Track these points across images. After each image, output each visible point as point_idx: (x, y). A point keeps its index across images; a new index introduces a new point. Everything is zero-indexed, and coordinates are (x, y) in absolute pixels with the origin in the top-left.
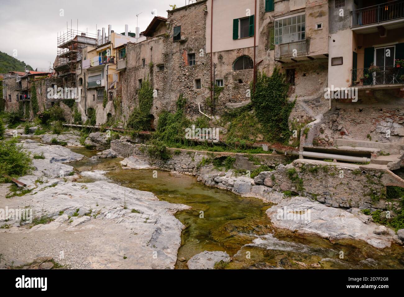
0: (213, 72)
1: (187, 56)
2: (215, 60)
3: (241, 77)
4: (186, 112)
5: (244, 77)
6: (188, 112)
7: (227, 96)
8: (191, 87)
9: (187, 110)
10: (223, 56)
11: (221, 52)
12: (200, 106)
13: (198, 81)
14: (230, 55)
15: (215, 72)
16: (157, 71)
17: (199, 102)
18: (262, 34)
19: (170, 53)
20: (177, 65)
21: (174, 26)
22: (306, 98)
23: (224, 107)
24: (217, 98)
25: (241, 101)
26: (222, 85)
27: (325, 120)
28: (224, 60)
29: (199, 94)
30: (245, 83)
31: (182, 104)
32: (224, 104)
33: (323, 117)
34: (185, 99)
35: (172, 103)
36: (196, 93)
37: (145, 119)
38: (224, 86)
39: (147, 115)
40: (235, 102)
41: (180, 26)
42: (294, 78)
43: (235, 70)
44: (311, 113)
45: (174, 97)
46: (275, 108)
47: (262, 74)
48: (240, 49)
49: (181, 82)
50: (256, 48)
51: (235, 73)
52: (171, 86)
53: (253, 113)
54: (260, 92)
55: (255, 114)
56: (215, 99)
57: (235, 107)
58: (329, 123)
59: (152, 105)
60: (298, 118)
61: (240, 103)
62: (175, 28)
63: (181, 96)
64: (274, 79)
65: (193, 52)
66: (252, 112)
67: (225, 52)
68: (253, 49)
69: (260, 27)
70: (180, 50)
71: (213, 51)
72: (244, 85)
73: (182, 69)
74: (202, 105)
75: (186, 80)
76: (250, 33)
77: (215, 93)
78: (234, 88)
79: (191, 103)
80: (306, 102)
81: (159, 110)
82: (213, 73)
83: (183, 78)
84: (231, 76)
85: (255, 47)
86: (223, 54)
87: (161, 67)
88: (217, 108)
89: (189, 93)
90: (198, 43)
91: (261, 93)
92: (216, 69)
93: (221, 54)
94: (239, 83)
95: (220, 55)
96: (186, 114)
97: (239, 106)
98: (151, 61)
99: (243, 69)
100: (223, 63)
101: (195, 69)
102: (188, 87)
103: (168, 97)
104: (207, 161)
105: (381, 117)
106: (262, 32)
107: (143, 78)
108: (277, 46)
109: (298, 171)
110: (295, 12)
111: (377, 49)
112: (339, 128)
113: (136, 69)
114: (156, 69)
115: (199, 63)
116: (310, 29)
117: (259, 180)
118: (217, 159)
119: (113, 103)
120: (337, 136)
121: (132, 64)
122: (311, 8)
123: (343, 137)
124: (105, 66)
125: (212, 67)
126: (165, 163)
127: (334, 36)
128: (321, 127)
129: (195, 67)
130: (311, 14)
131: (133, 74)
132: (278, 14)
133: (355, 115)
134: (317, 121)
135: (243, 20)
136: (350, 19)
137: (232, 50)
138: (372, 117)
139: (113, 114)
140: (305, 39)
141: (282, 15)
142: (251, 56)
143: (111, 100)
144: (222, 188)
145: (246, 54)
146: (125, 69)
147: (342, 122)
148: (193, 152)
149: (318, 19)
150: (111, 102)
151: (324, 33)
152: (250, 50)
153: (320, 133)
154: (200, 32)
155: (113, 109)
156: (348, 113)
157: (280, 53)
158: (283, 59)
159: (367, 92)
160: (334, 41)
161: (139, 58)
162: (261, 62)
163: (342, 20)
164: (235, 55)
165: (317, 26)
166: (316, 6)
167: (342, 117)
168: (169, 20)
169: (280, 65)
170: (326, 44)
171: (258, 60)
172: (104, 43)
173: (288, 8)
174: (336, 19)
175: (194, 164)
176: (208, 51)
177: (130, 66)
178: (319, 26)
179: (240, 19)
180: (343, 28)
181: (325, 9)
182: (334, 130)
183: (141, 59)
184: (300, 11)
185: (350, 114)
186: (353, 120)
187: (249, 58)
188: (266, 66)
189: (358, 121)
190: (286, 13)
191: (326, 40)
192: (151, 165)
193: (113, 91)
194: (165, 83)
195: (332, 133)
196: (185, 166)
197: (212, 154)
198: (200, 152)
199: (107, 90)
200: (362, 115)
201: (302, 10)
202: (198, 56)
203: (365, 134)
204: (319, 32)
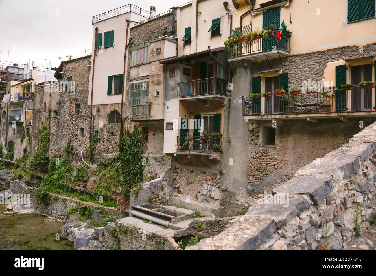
0: (92, 123)
1: (74, 106)
2: (94, 113)
3: (112, 130)
4: (73, 158)
5: (115, 131)
6: (74, 158)
7: (103, 147)
8: (77, 135)
9: (74, 156)
10: (101, 109)
11: (98, 105)
12: (83, 154)
13: (82, 130)
14: (105, 109)
15: (94, 123)
16: (53, 117)
17: (82, 151)
18: (128, 92)
19: (63, 101)
20: (67, 113)
21: (67, 76)
22: (155, 156)
23: (100, 157)
24: (95, 148)
25: (112, 153)
26: (99, 136)
27: (166, 178)
28: (101, 113)
29: (82, 143)
30: (115, 136)
31: (69, 150)
32: (100, 154)
33: (165, 175)
34: (72, 146)
35: (62, 149)
36: (80, 141)
37: (43, 161)
38: (100, 137)
39: (45, 157)
40: (108, 153)
41: (71, 77)
42: (147, 136)
43: (109, 123)
44: (158, 171)
45: (64, 143)
46: (133, 162)
47: (126, 129)
48: (113, 104)
49: (70, 129)
50: (124, 104)
51: (108, 126)
52: (62, 132)
53: (120, 165)
54: (124, 146)
55: (120, 166)
56: (93, 148)
57: (108, 158)
58: (170, 180)
59: (49, 148)
60: (149, 173)
61: (112, 155)
62: (67, 78)
63: (69, 143)
64: (134, 135)
65: (79, 103)
66: (119, 164)
67: (102, 106)
68: (120, 105)
69: (127, 86)
70: (70, 100)
71: (93, 104)
72: (115, 138)
73: (71, 117)
74: (85, 153)
75: (73, 128)
76: (119, 91)
77: (94, 143)
78: (107, 140)
79: (77, 150)
80: (155, 159)
81: (53, 154)
82: (92, 125)
83: (71, 126)
84: (105, 128)
85: (122, 103)
86: (100, 107)
87: (56, 112)
88: (95, 157)
89: (75, 140)
90: (83, 95)
91: (124, 148)
92: (95, 121)
93: (99, 107)
94: (111, 135)
95: (98, 108)
96: (73, 160)
97: (110, 157)
98: (50, 107)
99: (114, 123)
100: (100, 116)
101: (80, 119)
102: (74, 135)
103: (60, 143)
104: (75, 210)
105: (205, 179)
106: (128, 90)
107: (44, 121)
108: (130, 107)
109: (118, 230)
110: (143, 78)
111: (203, 117)
112: (177, 187)
113: (40, 111)
114: (53, 115)
115: (83, 114)
116: (152, 95)
117: (94, 235)
118: (82, 208)
119: (29, 140)
120: (176, 193)
121: (38, 106)
122: (153, 76)
123: (179, 195)
124: (24, 102)
125: (92, 118)
126: (46, 208)
127: (168, 103)
128: (162, 185)
129: (80, 117)
130: (152, 82)
131: (38, 116)
132: (132, 78)
133: (188, 176)
134: (158, 179)
135: (116, 77)
136: (178, 90)
137: (107, 104)
138: (199, 179)
139: (28, 150)
140: (148, 104)
141: (135, 80)
142: (120, 111)
143: (28, 136)
144: (70, 240)
145: (117, 109)
146: (33, 109)
147: (180, 181)
148: (67, 199)
149: (157, 86)
150: (27, 138)
151: (160, 100)
152: (119, 106)
153: (160, 191)
154: (85, 85)
155: (28, 145)
156: (184, 173)
157: (132, 114)
158: (134, 119)
159: (189, 157)
160: (168, 108)
161: (42, 102)
162: (126, 118)
163: (173, 89)
164: (109, 110)
165: (156, 93)
166: (156, 75)
167: (180, 176)
168: (64, 70)
169: (138, 123)
170: (161, 110)
171: (124, 116)
172: (28, 78)
173: (139, 74)
174: (170, 88)
175: (66, 211)
176: (89, 103)
177: (36, 108)
178: (158, 93)
179: (114, 76)
180: (174, 97)
181: (162, 78)
182: (173, 187)
183: (44, 103)
184: (146, 77)
185: (185, 174)
186: (187, 180)
187: (119, 113)
188: (129, 122)
189: (190, 181)
190: (137, 78)
191: (161, 106)
192: (36, 209)
193: (29, 127)
194: (58, 129)
195: (170, 191)
196: (59, 213)
197: (79, 203)
198: (72, 201)
199: (25, 126)
200: (193, 176)
201: (147, 77)
202: (82, 106)
203: (194, 194)
204: (157, 98)
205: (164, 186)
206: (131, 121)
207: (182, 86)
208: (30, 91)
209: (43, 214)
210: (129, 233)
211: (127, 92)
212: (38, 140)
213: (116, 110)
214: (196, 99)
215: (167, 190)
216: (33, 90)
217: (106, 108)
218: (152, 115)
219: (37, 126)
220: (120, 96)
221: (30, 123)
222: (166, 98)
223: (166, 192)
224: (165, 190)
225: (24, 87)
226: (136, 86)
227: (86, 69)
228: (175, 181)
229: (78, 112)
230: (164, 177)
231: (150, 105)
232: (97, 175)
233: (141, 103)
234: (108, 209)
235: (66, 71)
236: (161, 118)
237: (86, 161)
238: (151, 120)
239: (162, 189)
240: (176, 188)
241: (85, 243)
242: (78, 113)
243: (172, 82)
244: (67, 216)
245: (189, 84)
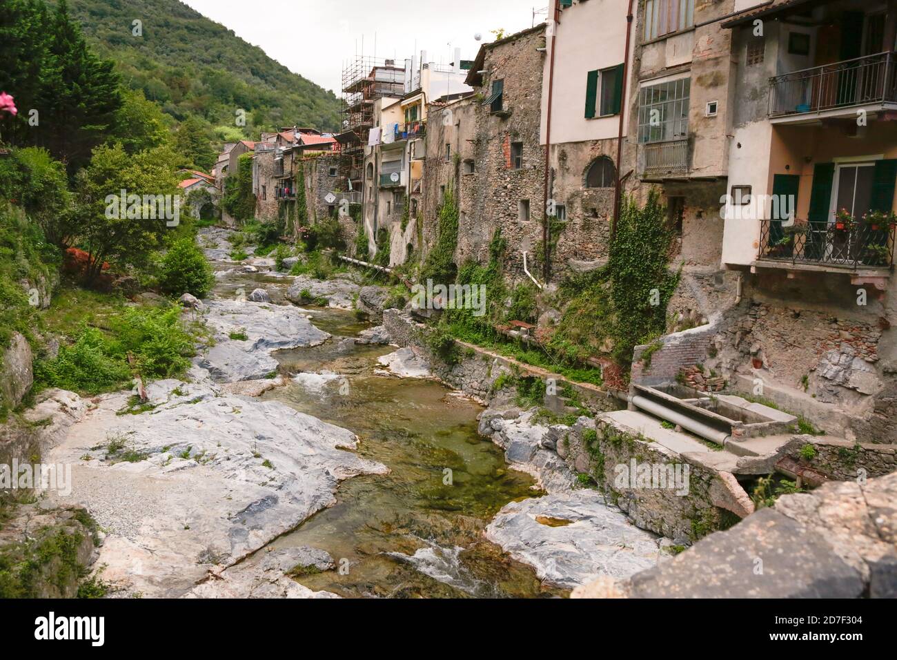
0: (549, 187)
1: (509, 147)
2: (554, 163)
3: (595, 205)
4: (505, 267)
5: (601, 206)
6: (509, 268)
7: (571, 243)
8: (514, 215)
9: (507, 263)
10: (568, 154)
11: (564, 144)
12: (527, 258)
13: (526, 203)
14: (580, 153)
15: (552, 188)
16: (465, 173)
17: (525, 251)
18: (635, 108)
19: (484, 138)
20: (494, 166)
21: (493, 78)
22: (699, 269)
23: (565, 267)
24: (555, 245)
25: (592, 259)
26: (564, 218)
27: (725, 328)
28: (569, 164)
29: (526, 233)
30: (601, 219)
31: (498, 249)
32: (566, 259)
33: (722, 319)
34: (504, 240)
35: (484, 245)
36: (521, 229)
37: (445, 271)
38: (566, 221)
39: (448, 263)
40: (584, 259)
41: (502, 80)
42: (681, 219)
43: (588, 187)
44: (705, 306)
45: (486, 233)
46: (644, 282)
47: (629, 202)
48: (597, 141)
49: (499, 202)
50: (624, 141)
51: (586, 193)
52: (483, 208)
53: (610, 288)
54: (622, 244)
55: (612, 290)
56: (550, 247)
57: (583, 270)
58: (735, 333)
59: (456, 243)
60: (682, 312)
61: (592, 263)
62: (494, 82)
63: (499, 232)
64: (647, 217)
65: (520, 140)
66: (608, 286)
67: (572, 145)
68: (616, 142)
69: (632, 93)
70: (499, 134)
71: (552, 142)
72: (601, 223)
73: (502, 174)
74: (531, 257)
75: (507, 199)
76: (614, 107)
77: (552, 235)
78: (583, 228)
79: (514, 250)
80: (699, 277)
81: (465, 257)
82: (548, 192)
83: (503, 194)
84: (579, 200)
85: (620, 138)
86: (568, 149)
87: (470, 163)
88: (555, 266)
89: (511, 227)
90: (528, 121)
91: (623, 247)
92: (555, 182)
93: (565, 148)
94: (593, 216)
95: (563, 151)
96: (504, 272)
97: (589, 268)
98: (458, 151)
99: (601, 186)
100: (568, 170)
101: (522, 178)
102: (509, 215)
103: (478, 232)
104: (508, 382)
105: (832, 337)
106: (635, 105)
107: (446, 184)
108: (640, 146)
109: (600, 436)
110: (675, 70)
111: (841, 169)
112: (753, 350)
113: (437, 162)
114: (464, 170)
115: (528, 165)
116: (697, 115)
117: (548, 441)
118: (522, 379)
119: (416, 224)
120: (748, 366)
121: (434, 150)
122: (701, 64)
123: (755, 371)
124: (407, 142)
125: (549, 175)
126: (451, 371)
127: (741, 135)
128: (712, 343)
129: (522, 173)
130: (700, 79)
131: (434, 172)
132: (646, 74)
133: (786, 324)
134: (704, 328)
135: (607, 72)
136: (771, 96)
137: (583, 142)
138: (816, 335)
139: (416, 246)
140: (686, 137)
141: (654, 76)
142: (614, 158)
143: (414, 216)
144: (496, 443)
145: (607, 153)
146: (424, 159)
147: (760, 336)
148: (491, 357)
149: (711, 90)
150: (414, 220)
151: (719, 126)
152: (612, 145)
153: (708, 356)
154: (533, 97)
155: (416, 236)
156: (773, 317)
157: (644, 163)
158: (648, 178)
159: (791, 276)
160: (739, 146)
161: (442, 141)
162: (629, 174)
163: (756, 95)
164: (587, 154)
165: (708, 108)
166: (709, 60)
167: (761, 325)
168: (486, 65)
169: (659, 185)
170: (720, 153)
171: (624, 170)
172: (413, 90)
173: (663, 59)
174: (747, 93)
175: (489, 382)
176: (543, 141)
177: (430, 156)
178: (713, 108)
179: (600, 70)
180: (757, 117)
181: (725, 68)
182: (742, 352)
183: (445, 143)
184: (683, 68)
185: (776, 319)
186: (781, 335)
187: (612, 163)
188: (637, 185)
189: (791, 340)
190: (659, 73)
191: (721, 142)
192: (432, 370)
193: (418, 198)
194: (475, 201)
195: (734, 360)
196: (475, 384)
197: (517, 368)
198: (502, 360)
199: (409, 195)
200: (798, 326)
201: (686, 67)
202: (526, 149)
203: (800, 374)
204: (711, 122)
205: (717, 346)
206: (642, 181)
207: (783, 86)
208: (418, 119)
209: (444, 383)
210: (625, 447)
211: (633, 109)
212: (435, 225)
213: (604, 156)
214: (821, 119)
215: (726, 357)
216: (423, 115)
217: (582, 150)
218: (695, 166)
219: (433, 194)
220: (616, 120)
221: (418, 189)
222: (736, 120)
223: (724, 360)
224: (720, 355)
225: (405, 110)
226: (656, 93)
227: (536, 58)
228: (750, 336)
229: (518, 162)
230: (719, 325)
231: (690, 141)
232: (558, 309)
233: (669, 137)
234: (580, 387)
235: (491, 66)
236: (719, 174)
237: (534, 274)
238: (693, 179)
239: (713, 353)
240: (749, 353)
241: (529, 453)
242: (518, 165)
243: (753, 77)
244: (492, 393)
245: (803, 79)
